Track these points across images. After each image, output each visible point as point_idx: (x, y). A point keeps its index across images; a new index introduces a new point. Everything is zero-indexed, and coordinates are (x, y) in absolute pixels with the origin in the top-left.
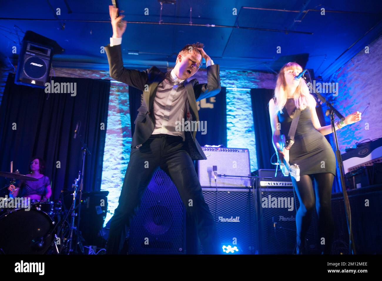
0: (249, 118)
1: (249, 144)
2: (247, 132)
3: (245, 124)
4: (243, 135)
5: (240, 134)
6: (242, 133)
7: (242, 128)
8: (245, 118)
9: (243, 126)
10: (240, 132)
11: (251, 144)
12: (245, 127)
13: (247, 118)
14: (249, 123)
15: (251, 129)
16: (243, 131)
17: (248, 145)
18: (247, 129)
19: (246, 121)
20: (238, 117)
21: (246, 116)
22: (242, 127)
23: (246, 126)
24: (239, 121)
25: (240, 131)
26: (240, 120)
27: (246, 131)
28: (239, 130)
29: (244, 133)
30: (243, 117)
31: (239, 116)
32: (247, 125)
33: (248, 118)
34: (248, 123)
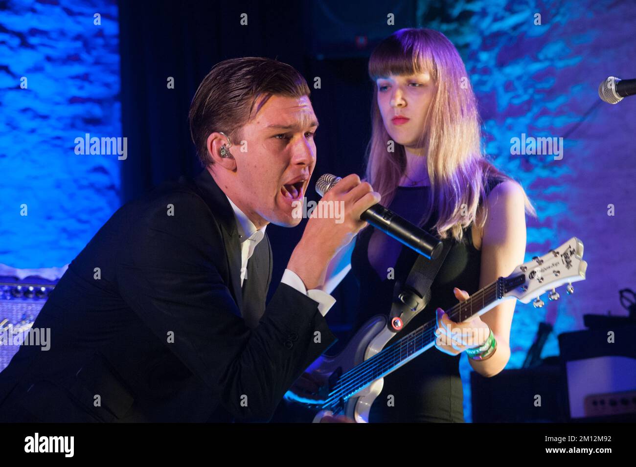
0: (95, 53)
1: (85, 182)
2: (79, 123)
3: (70, 82)
4: (58, 138)
5: (48, 130)
6: (55, 128)
7: (57, 104)
8: (72, 52)
9: (60, 94)
10: (44, 123)
11: (92, 186)
12: (73, 100)
13: (84, 56)
14: (91, 82)
15: (97, 111)
16: (59, 119)
17: (81, 187)
18: (78, 109)
19: (77, 69)
20: (44, 45)
21: (78, 44)
22: (58, 99)
23: (74, 92)
24: (49, 67)
25: (45, 117)
26: (49, 59)
27: (75, 118)
28: (42, 108)
29: (63, 129)
30: (63, 47)
31: (45, 41)
32: (81, 88)
33: (88, 52)
34: (85, 77)
